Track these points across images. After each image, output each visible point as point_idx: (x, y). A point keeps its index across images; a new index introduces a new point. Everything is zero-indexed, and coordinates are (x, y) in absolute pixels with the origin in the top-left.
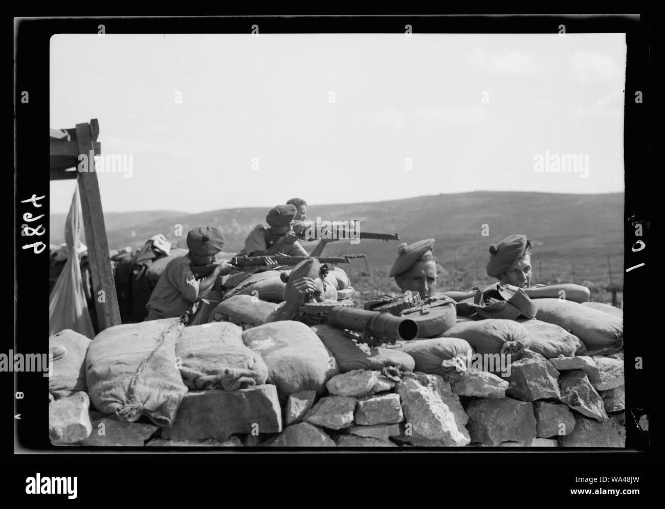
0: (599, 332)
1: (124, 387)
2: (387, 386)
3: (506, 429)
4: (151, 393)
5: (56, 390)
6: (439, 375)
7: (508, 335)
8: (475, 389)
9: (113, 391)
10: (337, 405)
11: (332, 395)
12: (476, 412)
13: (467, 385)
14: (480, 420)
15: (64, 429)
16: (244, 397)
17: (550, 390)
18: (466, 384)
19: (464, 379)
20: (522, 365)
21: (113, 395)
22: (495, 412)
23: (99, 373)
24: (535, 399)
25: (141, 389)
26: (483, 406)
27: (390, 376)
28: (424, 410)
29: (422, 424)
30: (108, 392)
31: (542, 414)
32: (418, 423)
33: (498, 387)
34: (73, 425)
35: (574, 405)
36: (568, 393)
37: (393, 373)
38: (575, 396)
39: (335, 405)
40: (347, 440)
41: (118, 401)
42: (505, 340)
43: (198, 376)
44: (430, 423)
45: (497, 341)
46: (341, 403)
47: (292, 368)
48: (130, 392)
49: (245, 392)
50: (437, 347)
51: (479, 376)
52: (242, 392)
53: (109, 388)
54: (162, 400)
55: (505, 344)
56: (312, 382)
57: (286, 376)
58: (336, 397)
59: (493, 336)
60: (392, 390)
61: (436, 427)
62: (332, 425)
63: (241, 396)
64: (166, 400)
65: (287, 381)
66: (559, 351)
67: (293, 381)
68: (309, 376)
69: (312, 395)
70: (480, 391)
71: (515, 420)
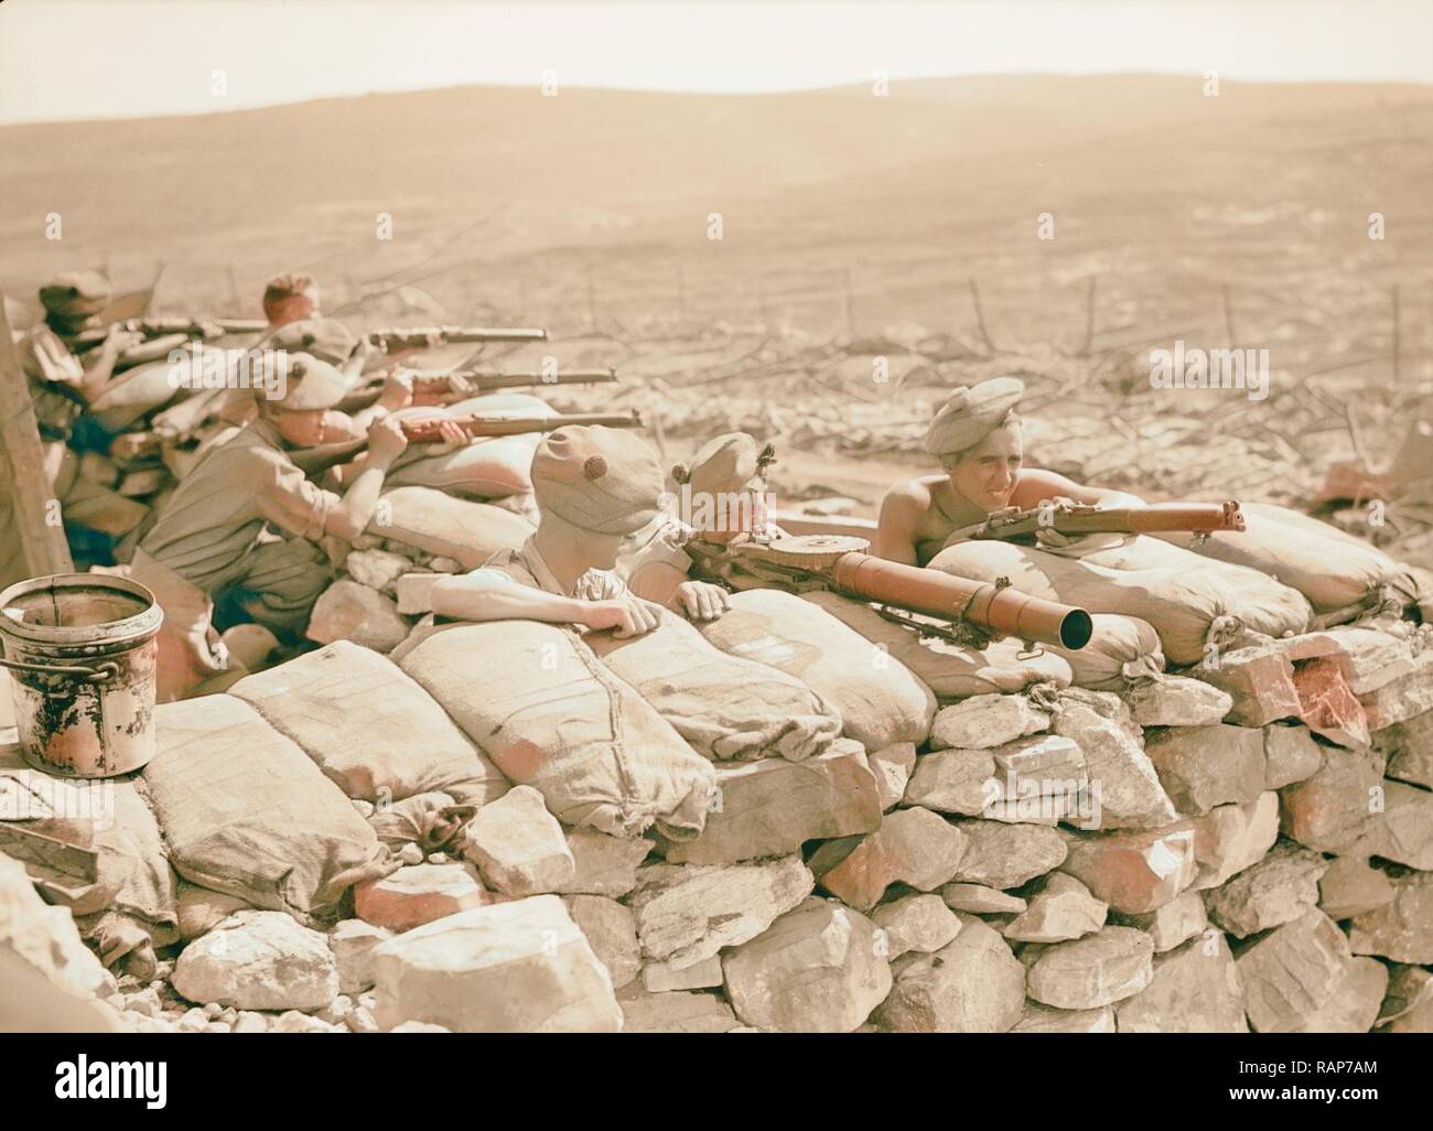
0: (1339, 580)
1: (608, 771)
2: (1043, 722)
3: (1222, 783)
4: (658, 779)
5: (452, 784)
6: (1110, 691)
7: (1217, 605)
8: (1179, 714)
9: (590, 780)
10: (966, 769)
11: (949, 748)
12: (1164, 754)
13: (1163, 707)
14: (1174, 768)
15: (535, 866)
16: (826, 771)
17: (1288, 704)
18: (1161, 704)
19: (1154, 696)
20: (1247, 660)
21: (593, 790)
22: (1202, 751)
23: (541, 746)
24: (1266, 722)
25: (642, 775)
26: (1177, 742)
27: (1047, 704)
28: (1120, 764)
29: (1120, 790)
30: (577, 784)
31: (1273, 748)
32: (1111, 789)
33: (1218, 707)
34: (552, 857)
35: (1325, 725)
36: (1315, 704)
37: (1049, 697)
38: (1326, 710)
39: (962, 768)
40: (976, 830)
41: (611, 800)
42: (1212, 615)
43: (722, 737)
44: (1137, 788)
45: (1199, 617)
46: (971, 764)
47: (868, 701)
48: (626, 783)
49: (827, 761)
50: (1107, 639)
51: (1185, 688)
52: (822, 761)
53: (579, 774)
54: (683, 791)
55: (1214, 622)
56: (910, 725)
57: (863, 719)
58: (960, 751)
59: (1192, 608)
60: (1052, 731)
61: (1145, 796)
62: (969, 808)
63: (820, 769)
64: (689, 789)
65: (867, 728)
66: (1282, 625)
67: (877, 727)
68: (903, 714)
69: (909, 750)
70: (1190, 716)
71: (1237, 764)
